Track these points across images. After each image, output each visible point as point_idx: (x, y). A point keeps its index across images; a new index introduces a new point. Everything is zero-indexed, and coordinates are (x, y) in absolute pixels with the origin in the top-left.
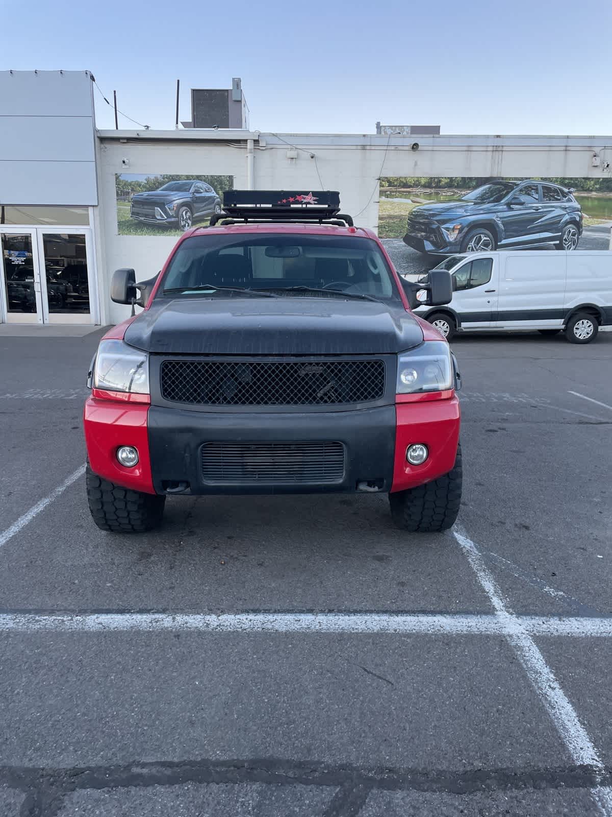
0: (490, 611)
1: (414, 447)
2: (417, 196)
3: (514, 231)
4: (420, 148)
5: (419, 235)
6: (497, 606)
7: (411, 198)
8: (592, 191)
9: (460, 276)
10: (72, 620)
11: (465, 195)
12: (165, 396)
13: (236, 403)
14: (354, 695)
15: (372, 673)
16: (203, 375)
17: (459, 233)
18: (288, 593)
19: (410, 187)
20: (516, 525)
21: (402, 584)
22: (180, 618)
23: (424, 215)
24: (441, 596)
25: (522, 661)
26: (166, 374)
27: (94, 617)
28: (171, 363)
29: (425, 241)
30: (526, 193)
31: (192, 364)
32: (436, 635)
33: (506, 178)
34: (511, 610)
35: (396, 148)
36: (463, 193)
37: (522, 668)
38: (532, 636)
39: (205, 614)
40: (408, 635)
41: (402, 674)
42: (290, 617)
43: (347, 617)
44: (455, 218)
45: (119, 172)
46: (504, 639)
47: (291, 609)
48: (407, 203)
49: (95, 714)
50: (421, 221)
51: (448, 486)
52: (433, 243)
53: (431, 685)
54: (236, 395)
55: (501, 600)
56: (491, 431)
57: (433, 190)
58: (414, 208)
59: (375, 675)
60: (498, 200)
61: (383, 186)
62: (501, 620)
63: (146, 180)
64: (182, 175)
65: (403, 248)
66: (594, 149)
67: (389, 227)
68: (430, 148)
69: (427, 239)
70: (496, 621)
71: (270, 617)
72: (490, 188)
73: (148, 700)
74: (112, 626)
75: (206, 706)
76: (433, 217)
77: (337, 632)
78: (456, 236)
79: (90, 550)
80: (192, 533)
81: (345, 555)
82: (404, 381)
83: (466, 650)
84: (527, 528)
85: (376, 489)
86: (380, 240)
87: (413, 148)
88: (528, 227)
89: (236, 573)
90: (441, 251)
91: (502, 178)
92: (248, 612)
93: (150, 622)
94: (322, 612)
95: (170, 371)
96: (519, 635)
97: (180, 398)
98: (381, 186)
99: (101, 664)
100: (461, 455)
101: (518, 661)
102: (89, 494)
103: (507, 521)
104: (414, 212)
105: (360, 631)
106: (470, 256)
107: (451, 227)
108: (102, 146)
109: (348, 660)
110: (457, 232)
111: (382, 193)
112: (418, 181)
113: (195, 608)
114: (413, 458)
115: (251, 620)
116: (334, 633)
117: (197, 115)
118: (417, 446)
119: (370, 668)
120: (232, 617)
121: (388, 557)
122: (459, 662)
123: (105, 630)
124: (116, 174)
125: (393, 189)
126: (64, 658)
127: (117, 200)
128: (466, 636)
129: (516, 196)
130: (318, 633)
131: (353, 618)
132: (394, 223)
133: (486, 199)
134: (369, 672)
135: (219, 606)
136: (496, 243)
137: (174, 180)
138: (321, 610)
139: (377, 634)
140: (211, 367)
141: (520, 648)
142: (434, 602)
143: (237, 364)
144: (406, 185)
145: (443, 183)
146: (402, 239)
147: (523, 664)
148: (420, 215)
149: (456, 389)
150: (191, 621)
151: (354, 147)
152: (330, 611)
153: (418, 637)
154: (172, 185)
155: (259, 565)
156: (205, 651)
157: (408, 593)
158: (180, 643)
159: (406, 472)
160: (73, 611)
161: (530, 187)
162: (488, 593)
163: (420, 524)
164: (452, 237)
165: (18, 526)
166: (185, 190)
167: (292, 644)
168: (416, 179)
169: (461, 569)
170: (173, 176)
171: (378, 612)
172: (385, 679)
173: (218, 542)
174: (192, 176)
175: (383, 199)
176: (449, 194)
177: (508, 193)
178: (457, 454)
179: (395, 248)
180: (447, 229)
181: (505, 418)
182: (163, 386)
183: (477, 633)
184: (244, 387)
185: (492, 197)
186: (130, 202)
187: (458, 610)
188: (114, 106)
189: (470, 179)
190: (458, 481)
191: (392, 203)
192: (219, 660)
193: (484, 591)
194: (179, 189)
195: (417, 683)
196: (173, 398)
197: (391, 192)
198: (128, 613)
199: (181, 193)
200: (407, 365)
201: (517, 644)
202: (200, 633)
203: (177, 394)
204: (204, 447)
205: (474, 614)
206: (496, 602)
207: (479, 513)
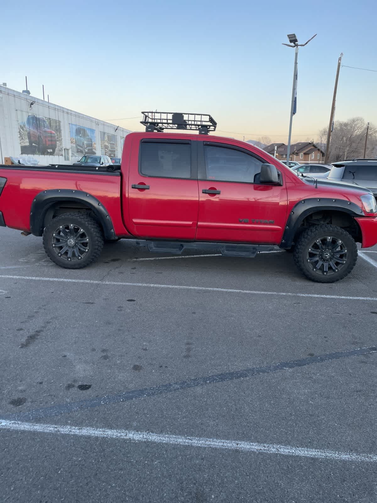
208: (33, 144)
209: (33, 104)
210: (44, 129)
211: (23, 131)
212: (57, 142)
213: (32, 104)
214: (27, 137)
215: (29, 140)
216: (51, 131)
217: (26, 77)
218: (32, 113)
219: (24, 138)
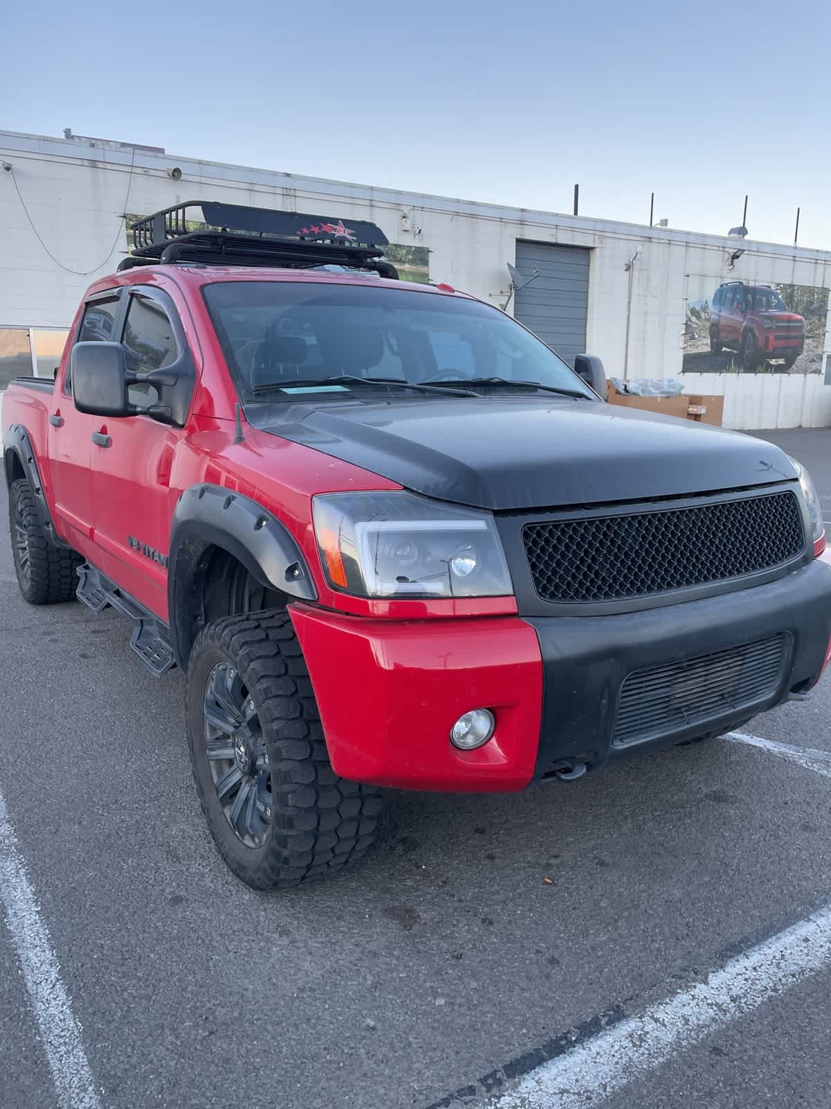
4: (183, 177)
8: (404, 262)
26: (531, 551)
27: (530, 1083)
28: (532, 529)
35: (146, 172)
66: (403, 208)
68: (197, 179)
87: (173, 175)
95: (535, 544)
97: (565, 595)
98: (129, 227)
150: (686, 1012)
151: (78, 162)
155: (600, 865)
203: (558, 587)
204: (627, 680)
208: (724, 349)
209: (738, 257)
210: (766, 311)
211: (697, 322)
212: (807, 341)
213: (735, 257)
214: (707, 334)
215: (711, 340)
216: (791, 314)
217: (747, 197)
218: (733, 279)
219: (696, 336)
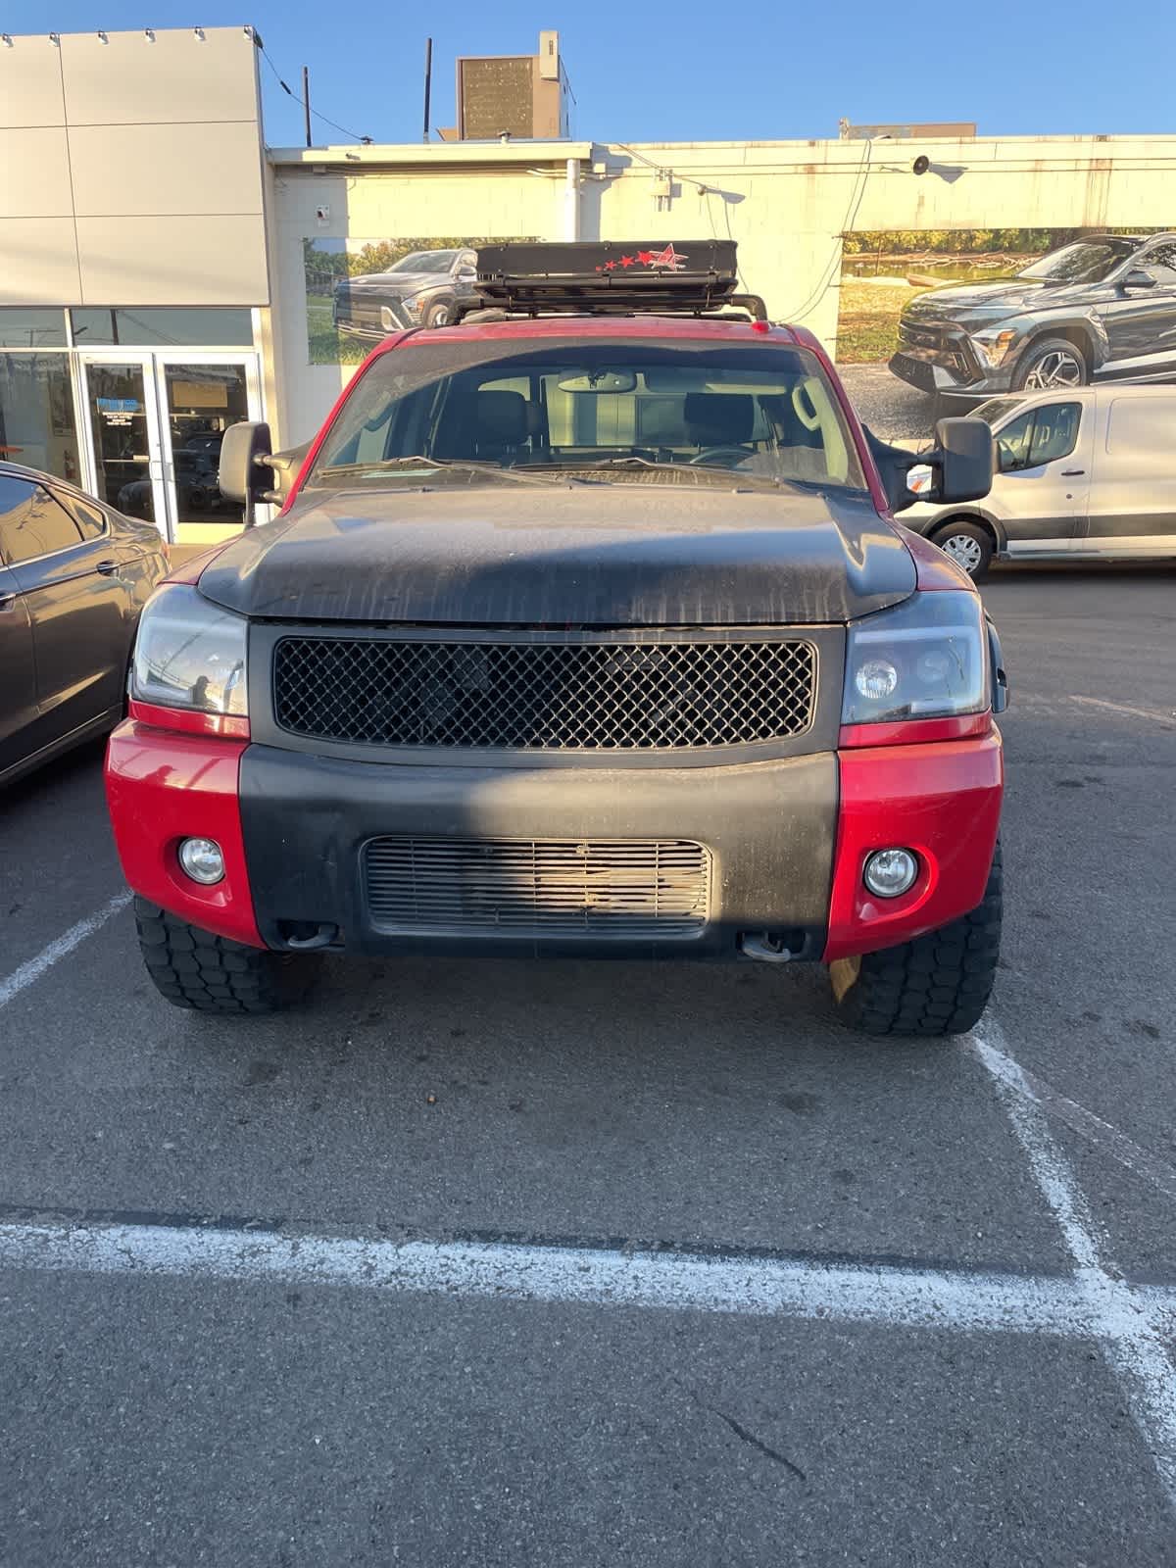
0: (1058, 1266)
1: (884, 855)
2: (921, 270)
3: (1131, 344)
4: (931, 167)
5: (923, 355)
6: (1078, 1253)
7: (909, 275)
9: (1008, 442)
10: (66, 1237)
11: (1026, 267)
12: (284, 722)
13: (448, 741)
14: (701, 1504)
15: (753, 1440)
16: (372, 673)
17: (1009, 350)
18: (569, 1190)
19: (907, 251)
20: (1126, 1024)
21: (845, 1177)
22: (311, 1248)
23: (935, 313)
24: (941, 1217)
25: (1143, 1422)
26: (287, 670)
27: (115, 1232)
28: (297, 644)
29: (934, 368)
30: (1159, 262)
31: (348, 645)
32: (923, 1330)
33: (1117, 230)
34: (1114, 1266)
35: (885, 168)
36: (1021, 262)
37: (1142, 1442)
38: (1167, 1346)
39: (370, 1238)
40: (852, 1328)
41: (830, 1448)
42: (566, 1259)
43: (703, 1267)
44: (1002, 317)
45: (310, 237)
46: (1094, 1353)
47: (574, 1234)
48: (900, 288)
49: (61, 1515)
50: (928, 325)
51: (966, 939)
52: (952, 372)
53: (902, 1484)
54: (449, 723)
55: (1089, 1234)
56: (1066, 784)
57: (957, 259)
58: (915, 297)
59: (761, 1446)
60: (1097, 277)
61: (849, 252)
62: (1089, 1294)
63: (364, 250)
64: (435, 239)
65: (888, 383)
67: (859, 338)
69: (938, 362)
70: (1074, 1297)
71: (521, 1256)
72: (1080, 251)
73: (190, 1486)
74: (151, 1261)
75: (328, 1512)
76: (955, 315)
77: (675, 1307)
78: (1002, 356)
79: (149, 1053)
80: (374, 1019)
81: (715, 1089)
82: (864, 692)
83: (998, 1383)
84: (1152, 1032)
85: (786, 955)
86: (838, 368)
87: (916, 167)
88: (1161, 336)
89: (457, 1128)
90: (968, 389)
91: (1109, 230)
92: (469, 1239)
93: (239, 1255)
94: (645, 1247)
95: (296, 661)
96: (1136, 1341)
97: (318, 729)
98: (846, 250)
99: (104, 1369)
100: (1001, 867)
101: (1133, 1421)
102: (140, 932)
103: (1107, 1013)
104: (915, 306)
105: (733, 1308)
106: (1032, 399)
107: (994, 336)
108: (278, 182)
109: (693, 1393)
110: (1005, 347)
111: (847, 266)
112: (924, 238)
113: (347, 1222)
114: (881, 880)
115: (473, 1261)
116: (668, 1311)
117: (468, 114)
118: (891, 852)
119: (750, 1421)
120: (430, 1249)
121: (813, 1099)
122: (976, 1419)
123: (133, 1271)
124: (305, 239)
125: (871, 256)
126: (23, 1345)
127: (308, 292)
128: (998, 1339)
129: (1138, 269)
130: (629, 1308)
131: (720, 1268)
132: (871, 330)
133: (1072, 275)
134: (745, 1436)
135: (404, 1217)
136: (1090, 370)
137: (418, 249)
138: (644, 1243)
139: (774, 1319)
140: (390, 655)
141: (1138, 1383)
142: (922, 1232)
143: (451, 648)
144: (897, 249)
145: (979, 241)
146: (886, 365)
147: (1146, 1433)
148: (927, 313)
149: (995, 710)
150: (332, 1256)
151: (791, 169)
152: (666, 1246)
153: (875, 1334)
154: (414, 259)
155: (512, 1107)
156: (350, 1347)
157: (858, 1203)
158: (297, 1318)
159: (861, 916)
160: (72, 1213)
161: (1168, 247)
162: (1055, 1211)
163: (894, 1021)
164: (992, 359)
165: (12, 987)
166: (441, 270)
167: (562, 1336)
168: (920, 235)
169: (991, 1140)
170: (418, 240)
171: (781, 1255)
172: (785, 1462)
173: (429, 1045)
174: (455, 240)
175: (850, 278)
176: (990, 265)
177: (1120, 261)
178: (993, 865)
179: (872, 383)
180: (985, 341)
181: (1099, 753)
182: (280, 698)
183: (1025, 1329)
184: (467, 704)
185: (1083, 271)
186: (331, 296)
187: (981, 1259)
188: (304, 101)
189: (1039, 232)
190: (989, 929)
191: (866, 288)
192: (381, 1373)
193: (1046, 1206)
194: (428, 267)
195: (865, 1476)
196: (302, 727)
197: (865, 263)
198: (194, 1226)
199: (432, 277)
200: (873, 652)
201: (1129, 1370)
202: (349, 1294)
203: (310, 717)
204: (370, 846)
205: (1021, 1274)
206: (1078, 1241)
207: (1037, 989)
